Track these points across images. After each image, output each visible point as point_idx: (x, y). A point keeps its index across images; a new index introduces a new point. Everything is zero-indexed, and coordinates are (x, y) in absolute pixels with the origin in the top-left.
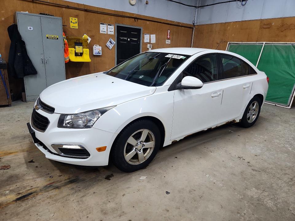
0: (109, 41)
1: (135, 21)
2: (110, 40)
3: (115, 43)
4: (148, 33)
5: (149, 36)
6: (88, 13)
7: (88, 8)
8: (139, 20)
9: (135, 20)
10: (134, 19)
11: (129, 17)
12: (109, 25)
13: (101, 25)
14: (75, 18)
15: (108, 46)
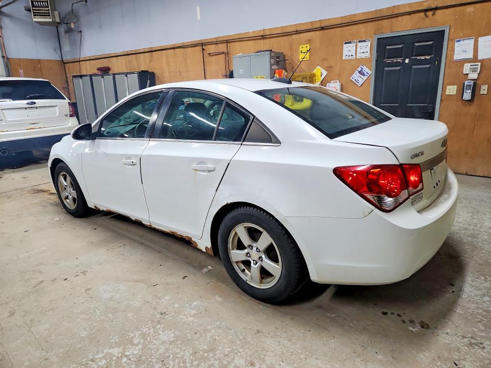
0: (357, 72)
1: (427, 16)
2: (359, 69)
3: (370, 72)
4: (468, 37)
5: (472, 42)
6: (325, 31)
7: (326, 24)
8: (439, 12)
9: (425, 15)
10: (422, 14)
11: (410, 13)
12: (360, 42)
13: (345, 46)
14: (306, 45)
15: (354, 80)
